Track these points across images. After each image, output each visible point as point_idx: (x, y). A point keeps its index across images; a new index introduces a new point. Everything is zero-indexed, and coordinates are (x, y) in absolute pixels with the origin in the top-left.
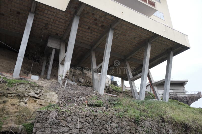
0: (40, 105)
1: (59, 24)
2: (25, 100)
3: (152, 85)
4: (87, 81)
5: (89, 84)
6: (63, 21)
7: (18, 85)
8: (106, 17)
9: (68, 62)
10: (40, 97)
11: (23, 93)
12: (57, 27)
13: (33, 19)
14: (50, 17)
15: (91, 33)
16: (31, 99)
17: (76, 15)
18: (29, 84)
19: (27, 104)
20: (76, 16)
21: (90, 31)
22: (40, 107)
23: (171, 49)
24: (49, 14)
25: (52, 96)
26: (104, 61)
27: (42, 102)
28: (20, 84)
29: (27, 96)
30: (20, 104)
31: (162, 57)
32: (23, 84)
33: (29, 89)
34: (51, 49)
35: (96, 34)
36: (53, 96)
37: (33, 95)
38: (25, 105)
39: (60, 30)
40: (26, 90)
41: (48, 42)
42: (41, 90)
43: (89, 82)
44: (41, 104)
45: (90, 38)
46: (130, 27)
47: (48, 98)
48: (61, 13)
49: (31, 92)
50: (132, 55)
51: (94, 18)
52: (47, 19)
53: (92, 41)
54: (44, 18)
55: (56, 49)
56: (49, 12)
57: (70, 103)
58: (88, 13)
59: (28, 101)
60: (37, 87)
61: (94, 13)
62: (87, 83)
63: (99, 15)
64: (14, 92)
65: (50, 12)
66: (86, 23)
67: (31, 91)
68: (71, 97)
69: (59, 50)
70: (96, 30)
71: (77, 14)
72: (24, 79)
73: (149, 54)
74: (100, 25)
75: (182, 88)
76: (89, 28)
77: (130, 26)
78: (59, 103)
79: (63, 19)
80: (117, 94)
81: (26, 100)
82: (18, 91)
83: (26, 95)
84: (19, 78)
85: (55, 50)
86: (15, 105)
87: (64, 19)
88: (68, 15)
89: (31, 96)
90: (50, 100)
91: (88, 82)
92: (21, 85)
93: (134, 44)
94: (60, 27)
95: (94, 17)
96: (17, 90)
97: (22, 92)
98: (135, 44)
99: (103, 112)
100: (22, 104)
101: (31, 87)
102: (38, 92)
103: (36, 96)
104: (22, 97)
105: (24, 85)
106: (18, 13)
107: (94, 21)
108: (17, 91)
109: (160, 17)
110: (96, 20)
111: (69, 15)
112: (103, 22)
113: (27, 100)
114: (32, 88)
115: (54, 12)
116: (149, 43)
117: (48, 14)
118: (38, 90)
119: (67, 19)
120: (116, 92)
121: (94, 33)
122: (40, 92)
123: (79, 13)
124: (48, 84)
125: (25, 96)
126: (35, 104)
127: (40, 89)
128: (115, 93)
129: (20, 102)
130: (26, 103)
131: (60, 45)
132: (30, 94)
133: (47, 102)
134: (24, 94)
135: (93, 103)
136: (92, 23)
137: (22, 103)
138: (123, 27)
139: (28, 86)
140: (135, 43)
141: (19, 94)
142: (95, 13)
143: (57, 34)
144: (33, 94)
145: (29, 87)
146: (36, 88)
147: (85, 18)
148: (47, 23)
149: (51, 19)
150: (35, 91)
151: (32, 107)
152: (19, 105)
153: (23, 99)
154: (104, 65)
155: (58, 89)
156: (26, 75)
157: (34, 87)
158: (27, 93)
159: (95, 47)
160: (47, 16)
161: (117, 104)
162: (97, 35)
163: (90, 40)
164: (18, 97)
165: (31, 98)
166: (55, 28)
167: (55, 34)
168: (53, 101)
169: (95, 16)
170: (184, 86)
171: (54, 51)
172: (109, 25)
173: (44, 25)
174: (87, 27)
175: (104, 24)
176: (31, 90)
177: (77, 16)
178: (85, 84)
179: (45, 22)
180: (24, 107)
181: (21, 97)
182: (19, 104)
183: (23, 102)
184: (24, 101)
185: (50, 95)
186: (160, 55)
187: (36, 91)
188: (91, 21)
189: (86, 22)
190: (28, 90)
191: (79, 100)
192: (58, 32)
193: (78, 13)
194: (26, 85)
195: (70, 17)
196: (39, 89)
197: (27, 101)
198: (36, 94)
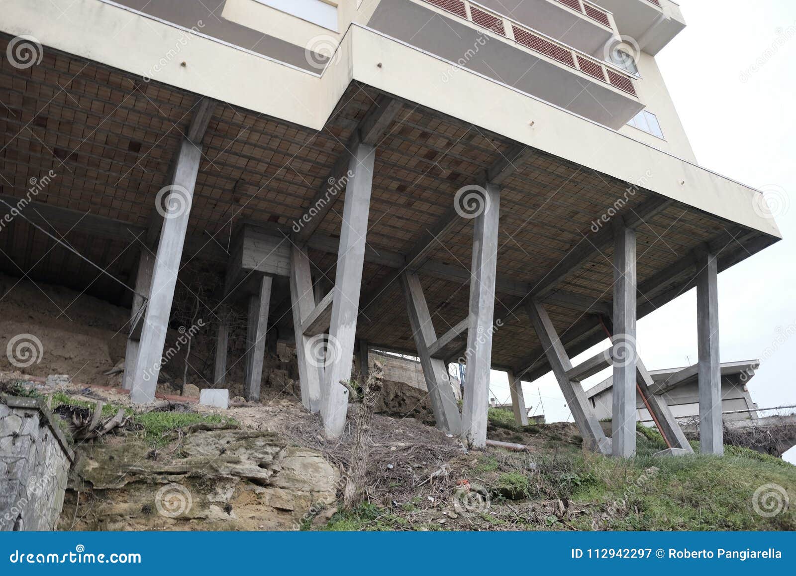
0: (278, 509)
1: (289, 177)
2: (225, 497)
3: (647, 392)
4: (388, 394)
5: (400, 405)
6: (307, 167)
7: (185, 434)
8: (472, 143)
9: (348, 327)
10: (274, 479)
11: (212, 468)
12: (279, 191)
13: (196, 167)
14: (257, 153)
15: (409, 205)
16: (242, 489)
17: (361, 141)
18: (227, 427)
19: (232, 512)
20: (361, 145)
21: (403, 200)
22: (281, 521)
23: (709, 247)
24: (255, 146)
25: (311, 470)
26: (477, 313)
27: (284, 497)
28: (194, 430)
29: (227, 479)
30: (207, 512)
31: (671, 280)
32: (208, 429)
33: (234, 450)
34: (258, 276)
35: (425, 207)
36: (316, 469)
37: (251, 471)
38: (225, 515)
39: (289, 200)
40: (223, 451)
41: (244, 252)
42: (278, 449)
43: (397, 396)
44: (279, 506)
45: (400, 224)
46: (558, 176)
47: (298, 477)
48: (300, 137)
49: (243, 458)
50: (561, 278)
51: (424, 151)
52: (242, 162)
53: (407, 236)
54: (233, 159)
55: (275, 277)
56: (255, 137)
57: (401, 492)
58: (404, 131)
59: (233, 498)
60: (264, 436)
61: (426, 130)
62: (392, 404)
63: (444, 137)
64: (177, 464)
65: (257, 138)
66: (392, 171)
67: (243, 455)
68: (391, 467)
69: (289, 278)
70: (427, 194)
71: (366, 140)
72: (182, 409)
73: (632, 272)
74: (446, 173)
75: (739, 394)
76: (401, 189)
77: (561, 170)
78: (363, 496)
79: (305, 160)
80: (518, 440)
81: (225, 494)
82: (189, 458)
83: (224, 473)
84: (159, 403)
85: (273, 280)
86: (191, 519)
87: (309, 161)
88: (328, 145)
89: (242, 478)
90: (307, 488)
91: (392, 396)
92: (201, 436)
93: (567, 236)
94: (292, 189)
95: (426, 147)
96: (185, 455)
97: (207, 463)
98: (571, 236)
99: (561, 521)
100: (216, 512)
101: (238, 440)
102: (268, 458)
103: (264, 474)
104: (212, 485)
105: (210, 433)
106: (135, 147)
107: (424, 160)
108: (185, 460)
109: (647, 130)
110: (432, 155)
111: (330, 145)
112: (458, 163)
113: (229, 494)
114: (243, 442)
115: (276, 137)
116: (627, 231)
117: (251, 144)
118: (269, 449)
119: (322, 159)
120: (511, 432)
121: (417, 205)
122: (276, 456)
123: (372, 135)
124: (276, 419)
125: (221, 479)
126: (260, 507)
127: (276, 445)
128: (505, 436)
129: (204, 505)
130: (228, 509)
131: (290, 259)
132: (238, 468)
133: (300, 497)
134: (217, 471)
135: (495, 487)
136: (415, 167)
137: (212, 507)
138: (533, 176)
139: (229, 435)
140: (571, 233)
141: (197, 472)
142: (431, 132)
143: (275, 218)
144: (251, 467)
145: (230, 439)
146: (260, 442)
147: (393, 150)
148: (243, 177)
149: (259, 161)
150: (256, 454)
151: (250, 520)
152: (205, 519)
153: (216, 494)
154: (475, 328)
155: (319, 437)
156: (168, 387)
157: (249, 437)
158: (229, 465)
159: (417, 259)
160: (247, 150)
161: (579, 483)
162: (428, 213)
163: (400, 234)
164: (194, 486)
165: (243, 487)
166: (271, 195)
167: (266, 216)
168: (319, 492)
169: (430, 141)
170: (744, 385)
171: (267, 283)
172: (478, 174)
173: (230, 186)
174: (395, 185)
175: (461, 169)
176: (242, 450)
177: (368, 144)
178: (385, 409)
179: (236, 174)
180: (223, 526)
181: (207, 485)
182: (202, 514)
183: (219, 503)
184: (218, 499)
185: (305, 466)
186: (664, 273)
187: (261, 456)
188: (413, 163)
189: (395, 165)
190: (228, 452)
191: (435, 478)
192: (279, 210)
193: (370, 135)
194: (218, 432)
195: (333, 150)
196: (270, 445)
197: (231, 498)
198: (262, 466)
